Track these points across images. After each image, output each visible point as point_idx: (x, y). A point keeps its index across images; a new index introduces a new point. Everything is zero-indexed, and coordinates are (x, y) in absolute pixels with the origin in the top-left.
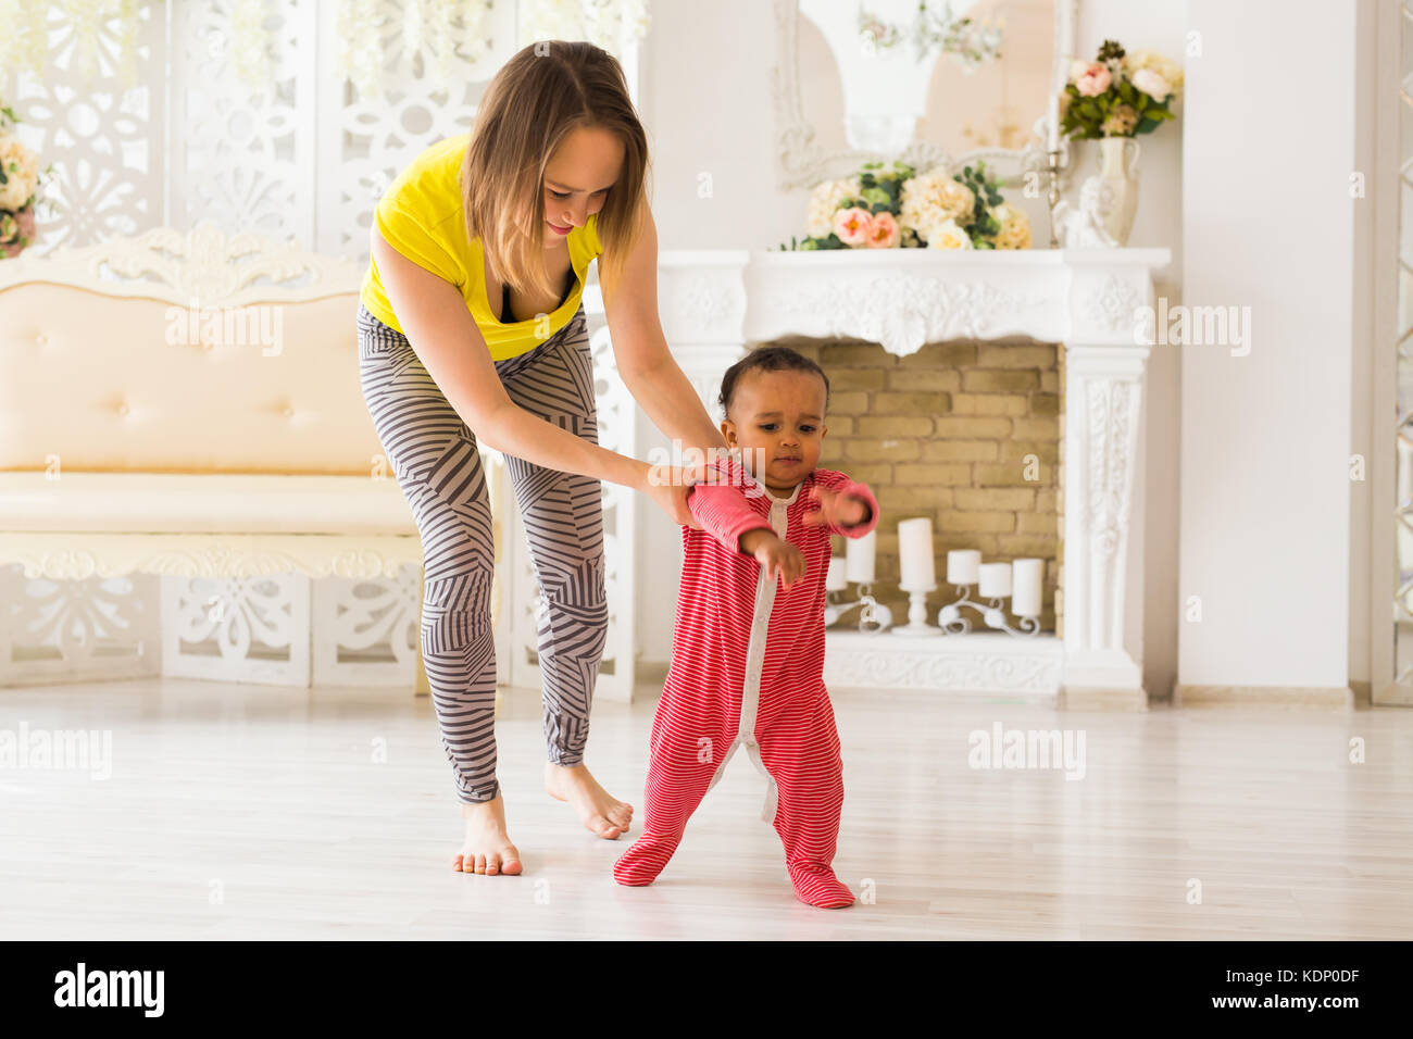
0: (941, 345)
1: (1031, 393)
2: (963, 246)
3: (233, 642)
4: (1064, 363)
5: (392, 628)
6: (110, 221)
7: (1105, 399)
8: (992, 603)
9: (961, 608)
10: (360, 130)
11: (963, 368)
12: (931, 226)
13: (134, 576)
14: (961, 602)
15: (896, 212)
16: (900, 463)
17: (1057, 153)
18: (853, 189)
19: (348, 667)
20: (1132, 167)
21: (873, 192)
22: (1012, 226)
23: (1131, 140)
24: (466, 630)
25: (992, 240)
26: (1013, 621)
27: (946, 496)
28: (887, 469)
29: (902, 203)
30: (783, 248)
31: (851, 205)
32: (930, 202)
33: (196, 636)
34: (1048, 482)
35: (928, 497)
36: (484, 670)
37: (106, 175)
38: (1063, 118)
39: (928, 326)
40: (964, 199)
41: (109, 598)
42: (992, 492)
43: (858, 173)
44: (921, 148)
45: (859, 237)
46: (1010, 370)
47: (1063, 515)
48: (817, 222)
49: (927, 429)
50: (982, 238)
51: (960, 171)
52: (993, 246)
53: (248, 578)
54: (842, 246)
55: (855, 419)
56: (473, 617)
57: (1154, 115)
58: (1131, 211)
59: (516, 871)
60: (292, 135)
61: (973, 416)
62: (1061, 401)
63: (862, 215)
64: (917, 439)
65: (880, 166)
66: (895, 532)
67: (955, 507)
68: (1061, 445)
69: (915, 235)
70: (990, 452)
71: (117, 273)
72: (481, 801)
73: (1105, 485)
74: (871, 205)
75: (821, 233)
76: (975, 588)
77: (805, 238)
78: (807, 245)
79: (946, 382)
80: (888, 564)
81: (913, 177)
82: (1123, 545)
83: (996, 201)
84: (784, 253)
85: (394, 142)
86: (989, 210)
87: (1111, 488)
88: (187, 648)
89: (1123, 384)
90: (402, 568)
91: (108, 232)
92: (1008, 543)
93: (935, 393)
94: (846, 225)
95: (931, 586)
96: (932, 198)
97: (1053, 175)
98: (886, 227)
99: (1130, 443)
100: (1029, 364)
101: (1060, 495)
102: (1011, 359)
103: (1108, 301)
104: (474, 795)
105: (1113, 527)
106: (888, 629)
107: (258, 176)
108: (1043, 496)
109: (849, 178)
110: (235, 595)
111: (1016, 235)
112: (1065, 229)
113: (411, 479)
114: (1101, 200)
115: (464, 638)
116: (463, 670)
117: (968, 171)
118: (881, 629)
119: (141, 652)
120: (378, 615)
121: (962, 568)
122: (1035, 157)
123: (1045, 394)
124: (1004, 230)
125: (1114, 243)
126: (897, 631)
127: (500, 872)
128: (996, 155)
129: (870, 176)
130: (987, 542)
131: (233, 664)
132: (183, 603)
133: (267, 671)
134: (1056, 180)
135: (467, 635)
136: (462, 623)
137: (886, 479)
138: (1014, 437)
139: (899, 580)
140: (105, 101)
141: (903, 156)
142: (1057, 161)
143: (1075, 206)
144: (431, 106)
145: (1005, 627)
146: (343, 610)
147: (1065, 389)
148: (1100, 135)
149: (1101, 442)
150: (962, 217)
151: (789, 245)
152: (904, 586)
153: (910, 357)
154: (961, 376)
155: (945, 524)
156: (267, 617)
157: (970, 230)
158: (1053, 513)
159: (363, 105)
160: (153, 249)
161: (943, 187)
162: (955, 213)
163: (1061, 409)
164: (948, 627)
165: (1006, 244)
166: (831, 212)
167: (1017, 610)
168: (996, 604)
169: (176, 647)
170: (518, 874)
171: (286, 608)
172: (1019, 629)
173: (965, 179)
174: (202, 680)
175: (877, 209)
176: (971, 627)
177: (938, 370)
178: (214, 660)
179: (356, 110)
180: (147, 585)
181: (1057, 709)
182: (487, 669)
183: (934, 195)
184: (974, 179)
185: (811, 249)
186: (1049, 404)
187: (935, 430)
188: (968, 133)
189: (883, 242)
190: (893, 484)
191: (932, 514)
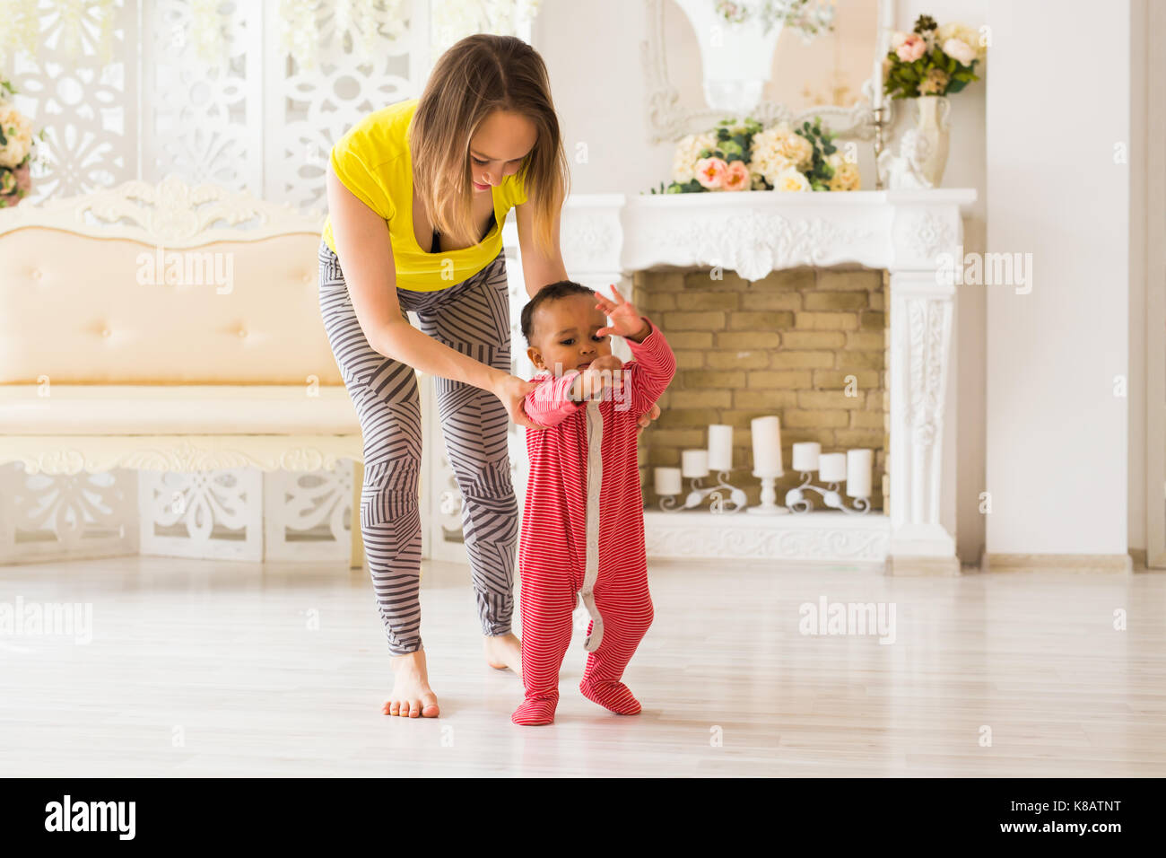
0: (785, 272)
1: (861, 311)
2: (803, 189)
3: (199, 526)
4: (888, 285)
5: (331, 512)
6: (93, 176)
7: (922, 315)
8: (830, 487)
9: (804, 491)
10: (299, 96)
11: (805, 290)
12: (776, 172)
13: (116, 471)
14: (805, 486)
15: (747, 161)
16: (753, 370)
17: (881, 110)
18: (711, 142)
19: (295, 544)
20: (943, 120)
21: (728, 144)
22: (844, 171)
23: (943, 99)
24: (396, 506)
25: (828, 183)
26: (848, 501)
27: (791, 398)
28: (741, 376)
29: (752, 153)
30: (653, 192)
31: (710, 155)
32: (776, 152)
33: (167, 521)
34: (877, 385)
35: (777, 398)
36: (411, 542)
37: (89, 137)
38: (886, 80)
39: (774, 256)
40: (804, 149)
41: (96, 489)
42: (830, 393)
43: (715, 129)
44: (767, 106)
45: (716, 182)
46: (844, 292)
47: (889, 412)
48: (681, 170)
49: (774, 342)
50: (820, 182)
51: (800, 126)
52: (828, 189)
53: (211, 472)
54: (702, 189)
55: (714, 334)
56: (402, 495)
57: (961, 77)
58: (943, 157)
59: (434, 714)
60: (243, 102)
61: (813, 330)
62: (886, 318)
63: (719, 164)
64: (766, 350)
65: (733, 122)
66: (749, 428)
67: (799, 407)
68: (887, 354)
69: (763, 180)
70: (827, 361)
71: (99, 218)
72: (407, 653)
73: (923, 387)
74: (726, 155)
75: (685, 179)
76: (815, 474)
77: (672, 183)
78: (673, 189)
79: (790, 302)
80: (743, 454)
81: (761, 131)
82: (939, 436)
83: (830, 150)
84: (655, 196)
85: (328, 107)
86: (825, 158)
87: (928, 390)
88: (160, 531)
89: (938, 302)
90: (339, 462)
91: (91, 184)
92: (843, 436)
93: (781, 312)
94: (705, 172)
95: (779, 473)
96: (777, 148)
97: (878, 128)
98: (739, 173)
99: (944, 351)
100: (858, 287)
101: (885, 395)
102: (844, 283)
103: (924, 234)
104: (402, 648)
105: (930, 422)
106: (744, 509)
107: (215, 135)
108: (871, 397)
109: (707, 132)
110: (200, 486)
111: (848, 179)
112: (888, 173)
113: (356, 382)
114: (918, 149)
115: (394, 513)
116: (394, 540)
117: (807, 125)
118: (738, 509)
119: (122, 534)
120: (319, 501)
121: (805, 457)
122: (863, 113)
123: (873, 311)
124: (837, 175)
125: (929, 185)
126: (751, 510)
127: (420, 715)
128: (831, 112)
129: (725, 131)
130: (826, 436)
131: (199, 543)
132: (156, 493)
133: (228, 549)
134: (881, 131)
135: (397, 510)
136: (393, 500)
137: (741, 384)
138: (848, 348)
139: (752, 468)
140: (87, 75)
141: (753, 113)
142: (881, 117)
143: (897, 154)
144: (359, 77)
145: (841, 507)
146: (290, 497)
147: (889, 307)
148: (917, 94)
149: (919, 351)
150: (802, 164)
151: (658, 189)
152: (757, 473)
153: (760, 281)
154: (803, 297)
155: (790, 421)
156: (227, 505)
157: (809, 175)
158: (880, 411)
159: (302, 76)
160: (129, 198)
161: (786, 139)
162: (796, 161)
163: (887, 323)
164: (794, 507)
165: (839, 187)
166: (694, 161)
167: (851, 492)
168: (834, 488)
169: (152, 529)
170: (435, 717)
171: (243, 497)
172: (853, 508)
173: (804, 133)
174: (174, 557)
175: (731, 158)
176: (812, 506)
177: (784, 293)
178: (183, 540)
179: (295, 80)
180: (126, 478)
181: (885, 574)
182: (413, 541)
183: (778, 146)
184: (812, 132)
185: (676, 192)
186: (876, 320)
187: (781, 342)
188: (807, 94)
189: (736, 186)
190: (746, 388)
191: (779, 412)
